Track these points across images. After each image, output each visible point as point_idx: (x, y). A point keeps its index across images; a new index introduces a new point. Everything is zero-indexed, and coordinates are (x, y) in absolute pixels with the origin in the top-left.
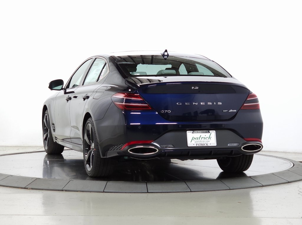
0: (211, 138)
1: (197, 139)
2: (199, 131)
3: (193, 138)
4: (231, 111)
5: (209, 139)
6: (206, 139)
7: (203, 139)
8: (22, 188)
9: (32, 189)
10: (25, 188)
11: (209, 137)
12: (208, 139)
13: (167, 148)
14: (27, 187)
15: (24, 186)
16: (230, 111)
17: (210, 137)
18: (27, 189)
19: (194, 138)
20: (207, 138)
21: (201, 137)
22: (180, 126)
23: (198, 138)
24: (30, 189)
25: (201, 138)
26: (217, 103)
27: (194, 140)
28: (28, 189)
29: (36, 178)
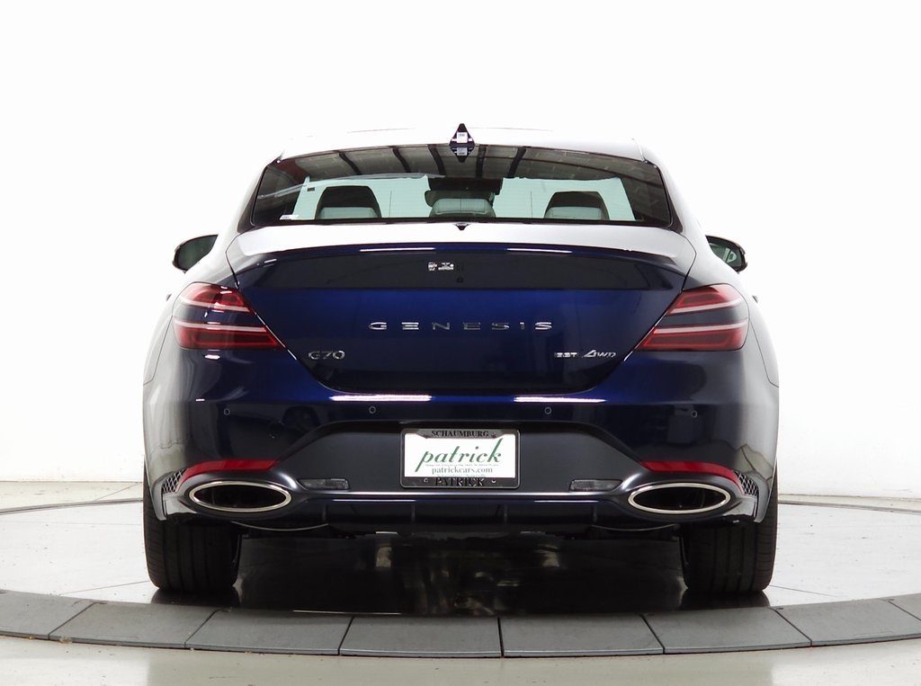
0: (498, 458)
1: (443, 461)
2: (452, 430)
3: (427, 457)
4: (592, 353)
5: (489, 460)
6: (478, 460)
7: (466, 459)
8: (37, 638)
9: (75, 641)
10: (49, 638)
11: (492, 455)
12: (486, 463)
13: (330, 489)
14: (56, 634)
15: (45, 632)
16: (588, 355)
17: (497, 452)
18: (56, 640)
19: (432, 456)
20: (482, 458)
21: (459, 452)
22: (372, 410)
23: (446, 455)
24: (66, 641)
25: (457, 457)
26: (530, 325)
27: (429, 463)
28: (58, 641)
29: (90, 600)
